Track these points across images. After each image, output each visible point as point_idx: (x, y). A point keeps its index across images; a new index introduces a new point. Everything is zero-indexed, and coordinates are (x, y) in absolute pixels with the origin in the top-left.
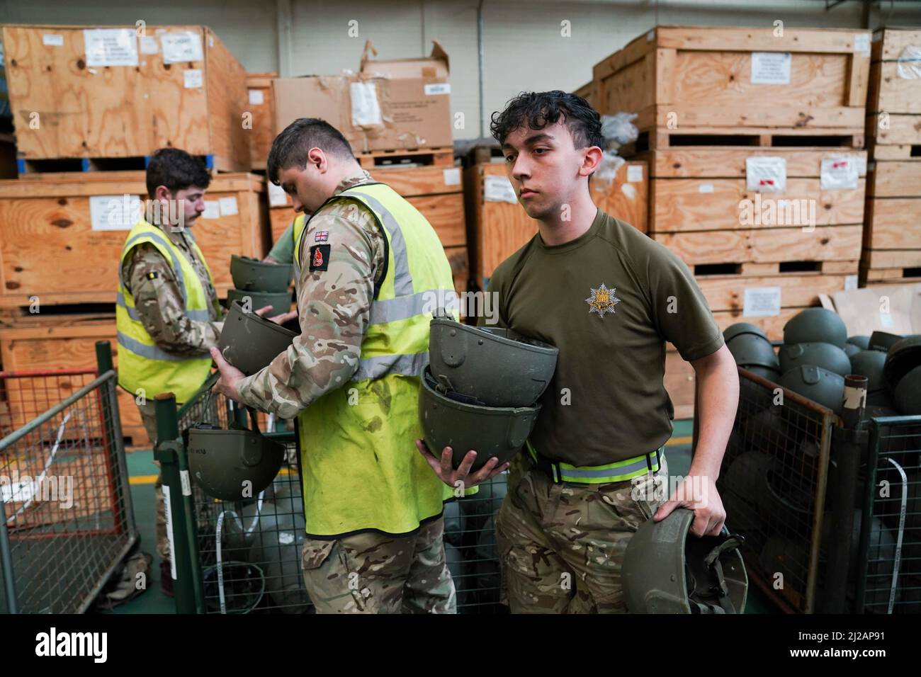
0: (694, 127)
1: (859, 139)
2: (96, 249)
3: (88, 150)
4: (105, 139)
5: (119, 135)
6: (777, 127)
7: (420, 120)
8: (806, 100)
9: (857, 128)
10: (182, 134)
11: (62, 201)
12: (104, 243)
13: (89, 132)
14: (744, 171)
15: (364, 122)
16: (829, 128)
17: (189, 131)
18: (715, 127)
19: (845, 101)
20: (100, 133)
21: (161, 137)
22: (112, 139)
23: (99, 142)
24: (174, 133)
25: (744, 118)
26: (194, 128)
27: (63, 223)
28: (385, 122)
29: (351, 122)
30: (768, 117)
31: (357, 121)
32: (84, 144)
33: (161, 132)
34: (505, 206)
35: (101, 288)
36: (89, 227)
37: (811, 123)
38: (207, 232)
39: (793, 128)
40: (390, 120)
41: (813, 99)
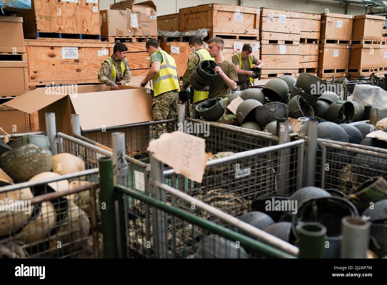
0: (221, 33)
1: (258, 38)
2: (63, 65)
3: (61, 30)
4: (67, 27)
5: (71, 26)
6: (240, 34)
7: (149, 27)
8: (246, 26)
9: (258, 35)
10: (92, 27)
11: (52, 48)
12: (66, 63)
13: (62, 24)
14: (233, 46)
15: (134, 27)
16: (251, 34)
17: (94, 27)
18: (226, 33)
19: (255, 27)
20: (65, 25)
21: (85, 28)
22: (69, 27)
23: (65, 28)
24: (89, 27)
25: (233, 31)
26: (95, 26)
27: (52, 56)
28: (139, 27)
29: (130, 26)
30: (238, 31)
31: (132, 26)
32: (60, 28)
33: (85, 26)
34: (175, 55)
35: (64, 79)
36: (62, 58)
37: (248, 33)
38: (99, 61)
39: (244, 34)
40: (141, 26)
41: (248, 26)
